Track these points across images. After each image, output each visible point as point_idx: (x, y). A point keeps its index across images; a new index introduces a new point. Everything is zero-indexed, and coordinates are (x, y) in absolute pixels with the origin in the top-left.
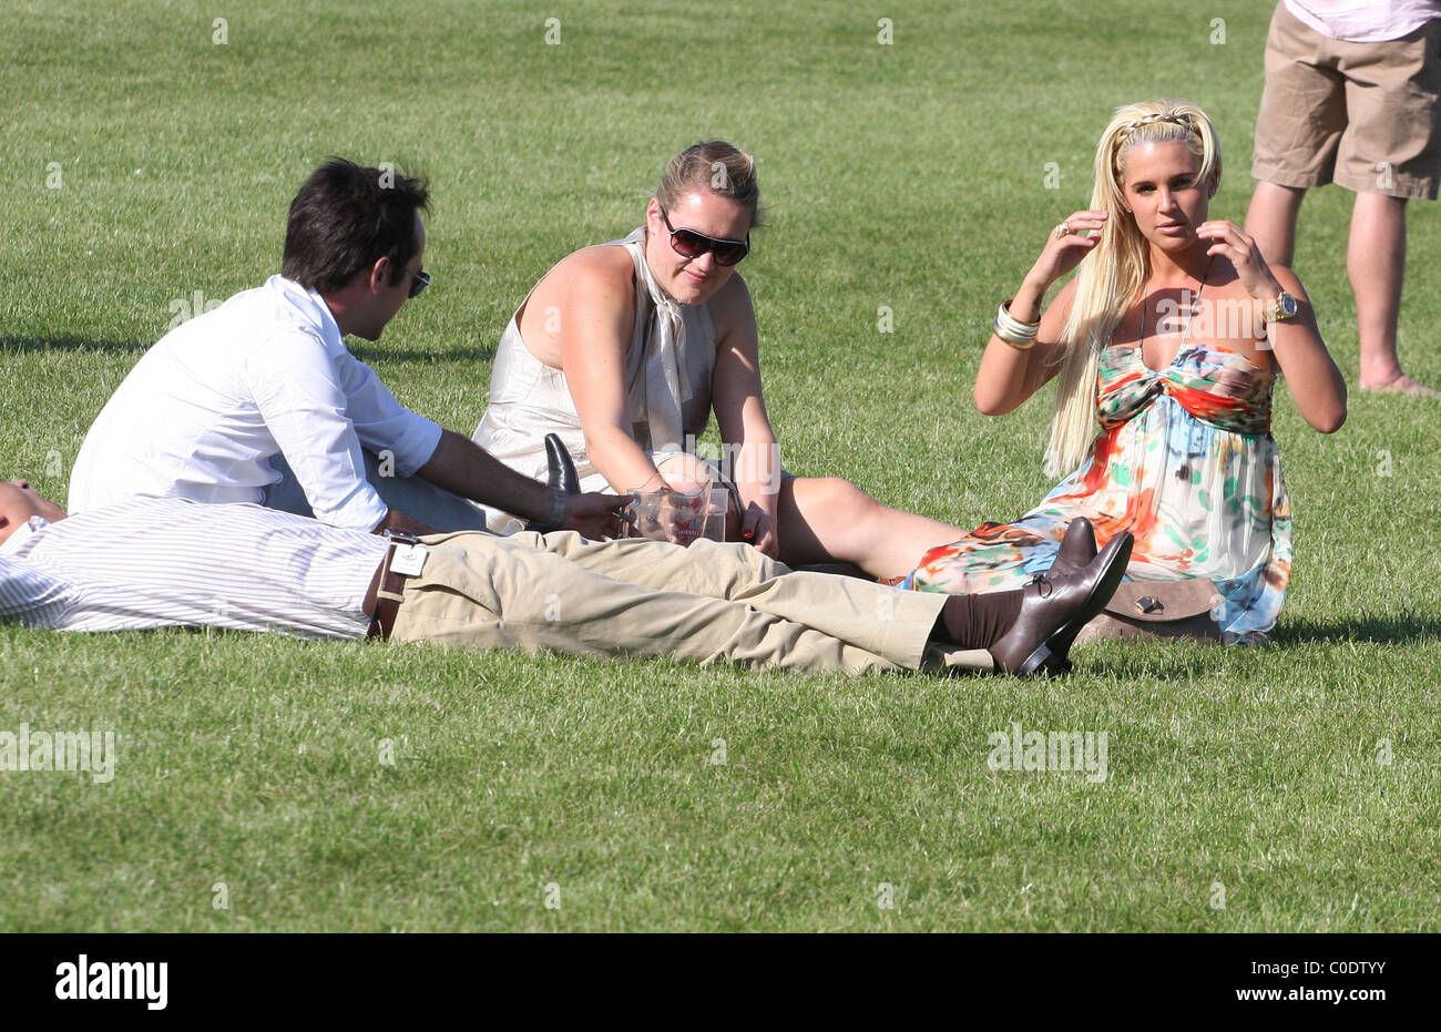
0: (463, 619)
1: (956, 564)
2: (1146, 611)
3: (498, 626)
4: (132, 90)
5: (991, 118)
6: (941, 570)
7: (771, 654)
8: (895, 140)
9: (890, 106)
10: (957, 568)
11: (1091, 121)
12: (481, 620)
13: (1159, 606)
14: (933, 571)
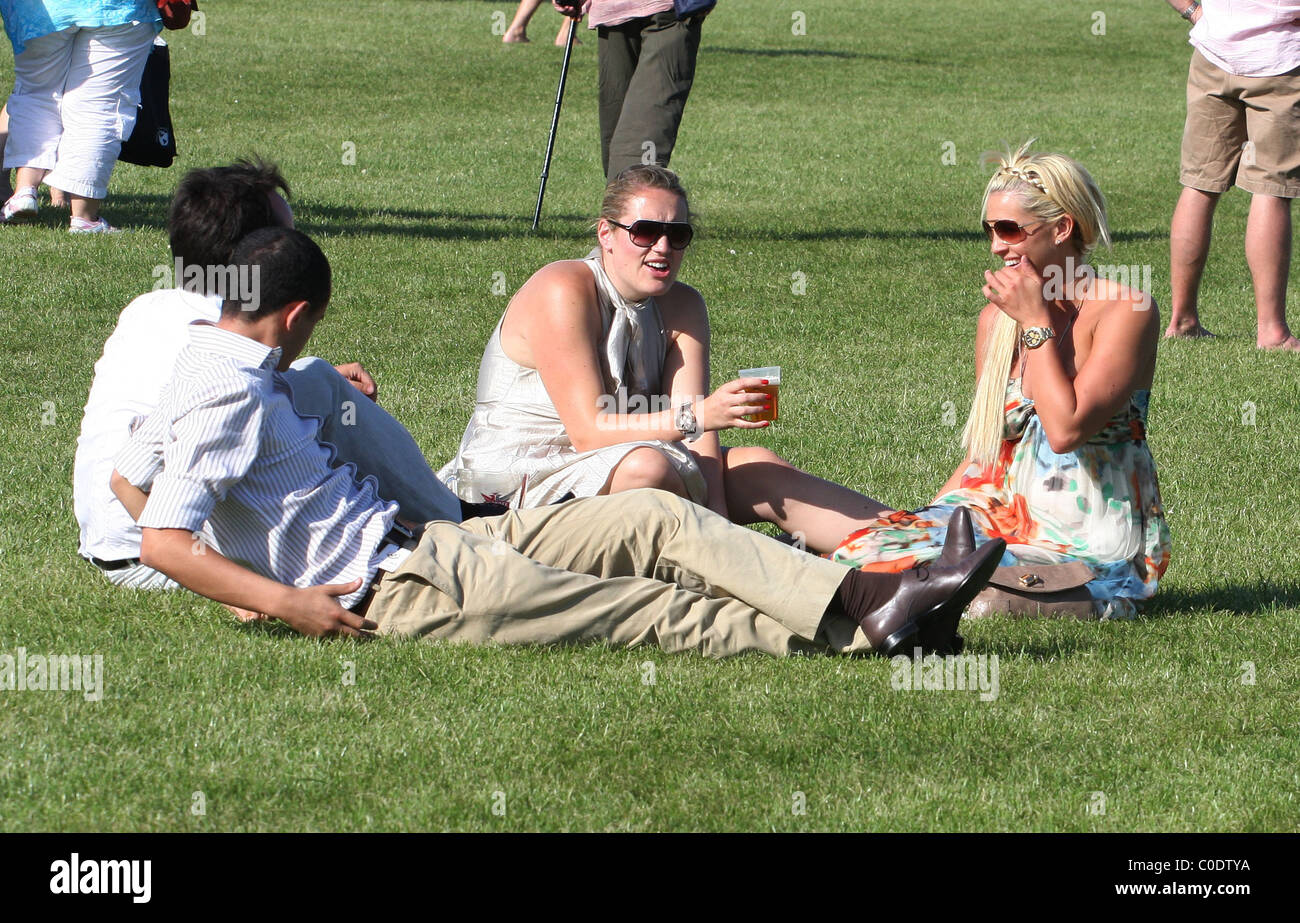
0: (427, 610)
1: (873, 543)
2: (1029, 585)
4: (386, 107)
5: (1016, 120)
6: (859, 547)
7: (692, 629)
9: (943, 112)
11: (1089, 122)
12: (444, 607)
13: (1040, 581)
14: (853, 549)
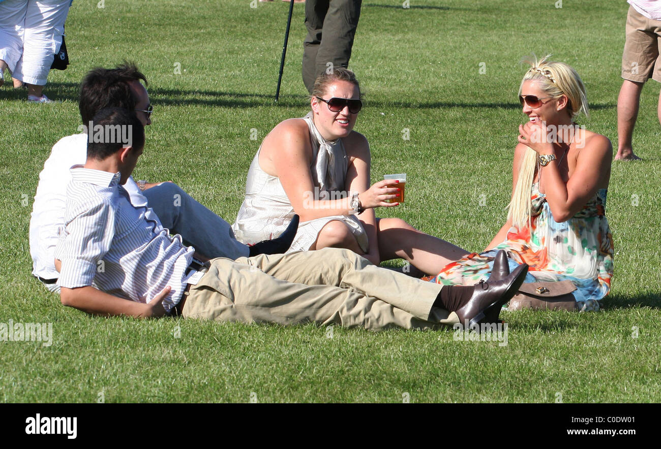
0: (216, 304)
1: (459, 270)
2: (542, 293)
3: (232, 307)
4: (197, 36)
6: (451, 273)
7: (360, 312)
8: (495, 53)
9: (496, 39)
10: (459, 273)
11: (574, 45)
12: (225, 302)
13: (548, 291)
14: (448, 273)
